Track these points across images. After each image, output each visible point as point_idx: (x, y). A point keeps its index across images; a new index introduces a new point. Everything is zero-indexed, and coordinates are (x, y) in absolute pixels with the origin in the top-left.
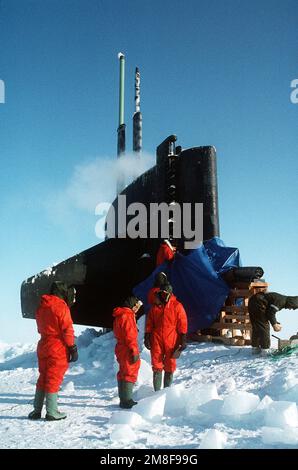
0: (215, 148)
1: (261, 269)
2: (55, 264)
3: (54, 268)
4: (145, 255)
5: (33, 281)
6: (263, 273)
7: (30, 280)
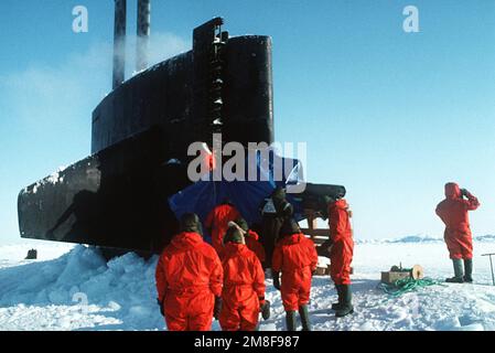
0: (271, 40)
1: (343, 187)
2: (62, 169)
3: (61, 174)
4: (173, 160)
5: (35, 190)
6: (345, 192)
7: (30, 188)
